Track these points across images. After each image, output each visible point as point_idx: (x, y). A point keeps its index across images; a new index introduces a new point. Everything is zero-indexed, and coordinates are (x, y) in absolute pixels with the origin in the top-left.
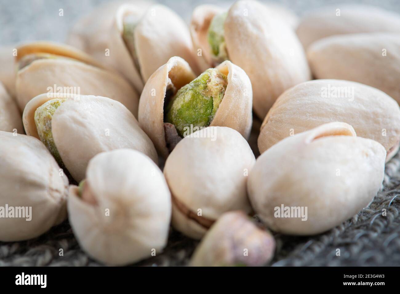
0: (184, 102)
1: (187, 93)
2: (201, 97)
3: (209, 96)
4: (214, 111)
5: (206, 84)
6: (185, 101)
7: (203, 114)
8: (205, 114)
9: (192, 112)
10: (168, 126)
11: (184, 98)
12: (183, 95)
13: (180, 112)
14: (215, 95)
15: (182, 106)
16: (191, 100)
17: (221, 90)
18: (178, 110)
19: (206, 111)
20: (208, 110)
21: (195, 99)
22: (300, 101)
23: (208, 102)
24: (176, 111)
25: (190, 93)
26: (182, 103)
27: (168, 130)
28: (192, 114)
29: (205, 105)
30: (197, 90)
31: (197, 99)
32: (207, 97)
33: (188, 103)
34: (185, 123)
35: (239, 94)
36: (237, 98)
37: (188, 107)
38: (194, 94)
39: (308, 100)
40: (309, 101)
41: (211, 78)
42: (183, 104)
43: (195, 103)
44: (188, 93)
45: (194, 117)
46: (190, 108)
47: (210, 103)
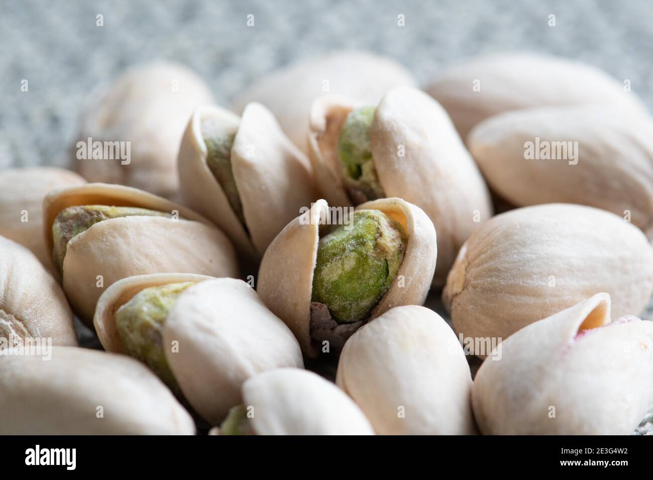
0: (343, 270)
1: (346, 257)
2: (371, 262)
3: (382, 259)
4: (390, 280)
5: (376, 240)
6: (346, 270)
7: (373, 286)
8: (377, 285)
9: (356, 285)
10: (317, 308)
11: (343, 264)
12: (340, 259)
13: (336, 285)
14: (391, 256)
15: (340, 276)
16: (355, 267)
17: (400, 247)
18: (332, 283)
19: (378, 280)
20: (381, 280)
21: (361, 266)
22: (518, 256)
23: (382, 268)
24: (330, 284)
25: (352, 257)
26: (340, 272)
27: (316, 313)
28: (356, 287)
29: (377, 272)
30: (364, 251)
31: (364, 265)
32: (379, 260)
33: (351, 272)
34: (344, 301)
35: (427, 251)
36: (424, 257)
37: (350, 278)
38: (360, 259)
39: (531, 253)
40: (533, 255)
41: (382, 230)
42: (342, 274)
43: (360, 271)
44: (348, 257)
45: (358, 291)
46: (353, 279)
47: (383, 268)
